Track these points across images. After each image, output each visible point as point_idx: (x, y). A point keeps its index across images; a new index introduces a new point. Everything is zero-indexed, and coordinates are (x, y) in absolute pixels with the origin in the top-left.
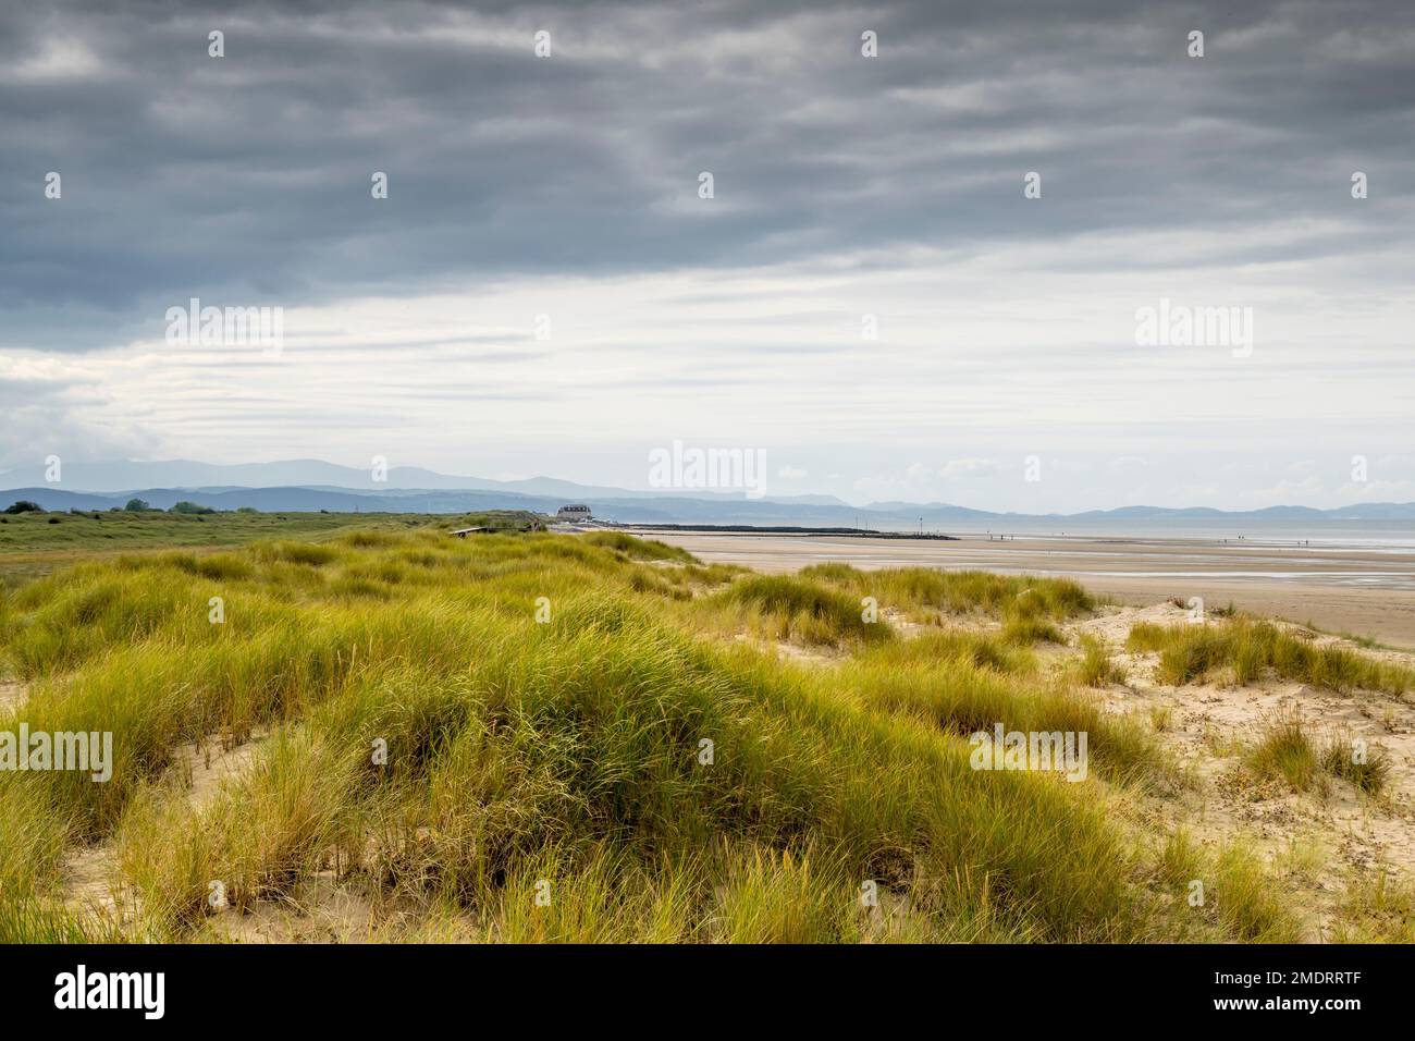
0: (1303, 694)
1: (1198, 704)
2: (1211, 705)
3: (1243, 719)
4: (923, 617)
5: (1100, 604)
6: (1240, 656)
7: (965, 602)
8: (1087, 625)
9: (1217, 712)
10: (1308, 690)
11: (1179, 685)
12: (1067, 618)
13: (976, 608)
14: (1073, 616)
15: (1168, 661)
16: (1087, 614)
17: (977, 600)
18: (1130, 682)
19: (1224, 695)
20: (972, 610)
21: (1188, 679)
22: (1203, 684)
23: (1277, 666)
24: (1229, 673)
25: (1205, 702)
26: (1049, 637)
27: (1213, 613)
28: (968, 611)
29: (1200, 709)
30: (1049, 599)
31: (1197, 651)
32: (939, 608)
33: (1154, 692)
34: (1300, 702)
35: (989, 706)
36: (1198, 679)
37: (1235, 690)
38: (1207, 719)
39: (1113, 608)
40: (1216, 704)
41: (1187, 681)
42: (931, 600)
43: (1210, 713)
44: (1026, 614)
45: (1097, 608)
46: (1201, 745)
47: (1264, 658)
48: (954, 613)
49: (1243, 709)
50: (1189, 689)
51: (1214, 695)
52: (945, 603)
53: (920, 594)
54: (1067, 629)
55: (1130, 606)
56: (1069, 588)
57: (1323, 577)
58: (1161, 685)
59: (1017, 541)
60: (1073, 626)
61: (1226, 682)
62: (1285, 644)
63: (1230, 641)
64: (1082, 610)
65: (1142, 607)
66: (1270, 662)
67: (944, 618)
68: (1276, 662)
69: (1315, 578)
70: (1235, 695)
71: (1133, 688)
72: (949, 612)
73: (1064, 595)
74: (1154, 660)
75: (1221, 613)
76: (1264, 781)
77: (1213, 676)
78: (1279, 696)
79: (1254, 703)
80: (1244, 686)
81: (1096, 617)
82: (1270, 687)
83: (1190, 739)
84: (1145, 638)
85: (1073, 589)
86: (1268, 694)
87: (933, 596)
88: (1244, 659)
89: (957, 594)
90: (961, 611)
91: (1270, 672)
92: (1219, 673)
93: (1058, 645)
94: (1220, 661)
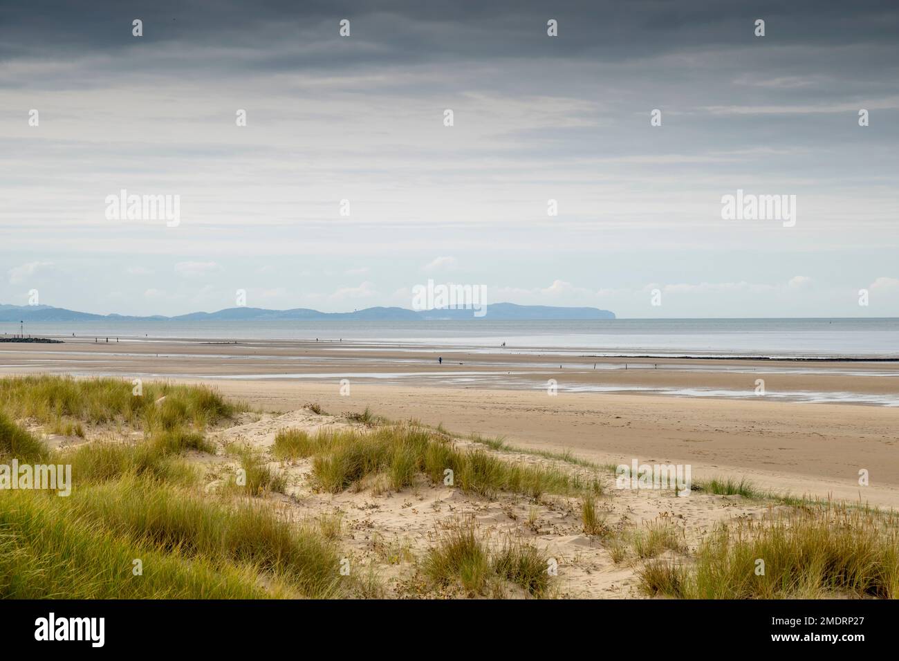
0: (454, 499)
1: (356, 510)
2: (369, 511)
3: (402, 525)
4: (64, 428)
5: (238, 412)
6: (395, 463)
7: (106, 411)
8: (228, 433)
9: (376, 518)
10: (457, 494)
11: (336, 493)
12: (208, 426)
13: (118, 418)
14: (214, 424)
15: (320, 468)
16: (226, 421)
17: (118, 410)
18: (290, 490)
19: (380, 501)
20: (112, 420)
21: (345, 485)
22: (359, 491)
23: (429, 472)
24: (384, 479)
25: (362, 509)
26: (196, 446)
27: (351, 418)
28: (108, 421)
29: (361, 517)
30: (189, 407)
31: (353, 459)
32: (78, 417)
33: (312, 499)
34: (452, 507)
35: (184, 523)
36: (353, 486)
37: (390, 496)
38: (370, 526)
39: (252, 415)
40: (375, 510)
41: (344, 489)
42: (70, 410)
43: (372, 518)
44: (169, 424)
45: (236, 416)
46: (371, 553)
47: (417, 464)
48: (94, 423)
49: (401, 515)
50: (345, 497)
51: (370, 502)
52: (85, 413)
53: (59, 404)
54: (210, 436)
55: (267, 413)
56: (210, 395)
57: (423, 377)
58: (318, 493)
59: (124, 344)
60: (215, 433)
61: (381, 488)
62: (436, 449)
63: (384, 448)
64: (222, 417)
65: (279, 414)
66: (422, 468)
67: (85, 429)
68: (428, 468)
69: (416, 378)
70: (390, 502)
71: (293, 496)
72: (89, 422)
73: (205, 402)
74: (305, 467)
75: (357, 418)
76: (440, 586)
77: (369, 482)
78: (432, 501)
79: (410, 508)
80: (399, 491)
81: (236, 424)
82: (423, 492)
83: (360, 546)
84: (292, 445)
85: (213, 397)
86: (421, 500)
87: (72, 405)
88: (399, 466)
89: (97, 403)
90: (101, 420)
91: (422, 477)
92: (375, 480)
93: (206, 454)
94: (376, 468)
